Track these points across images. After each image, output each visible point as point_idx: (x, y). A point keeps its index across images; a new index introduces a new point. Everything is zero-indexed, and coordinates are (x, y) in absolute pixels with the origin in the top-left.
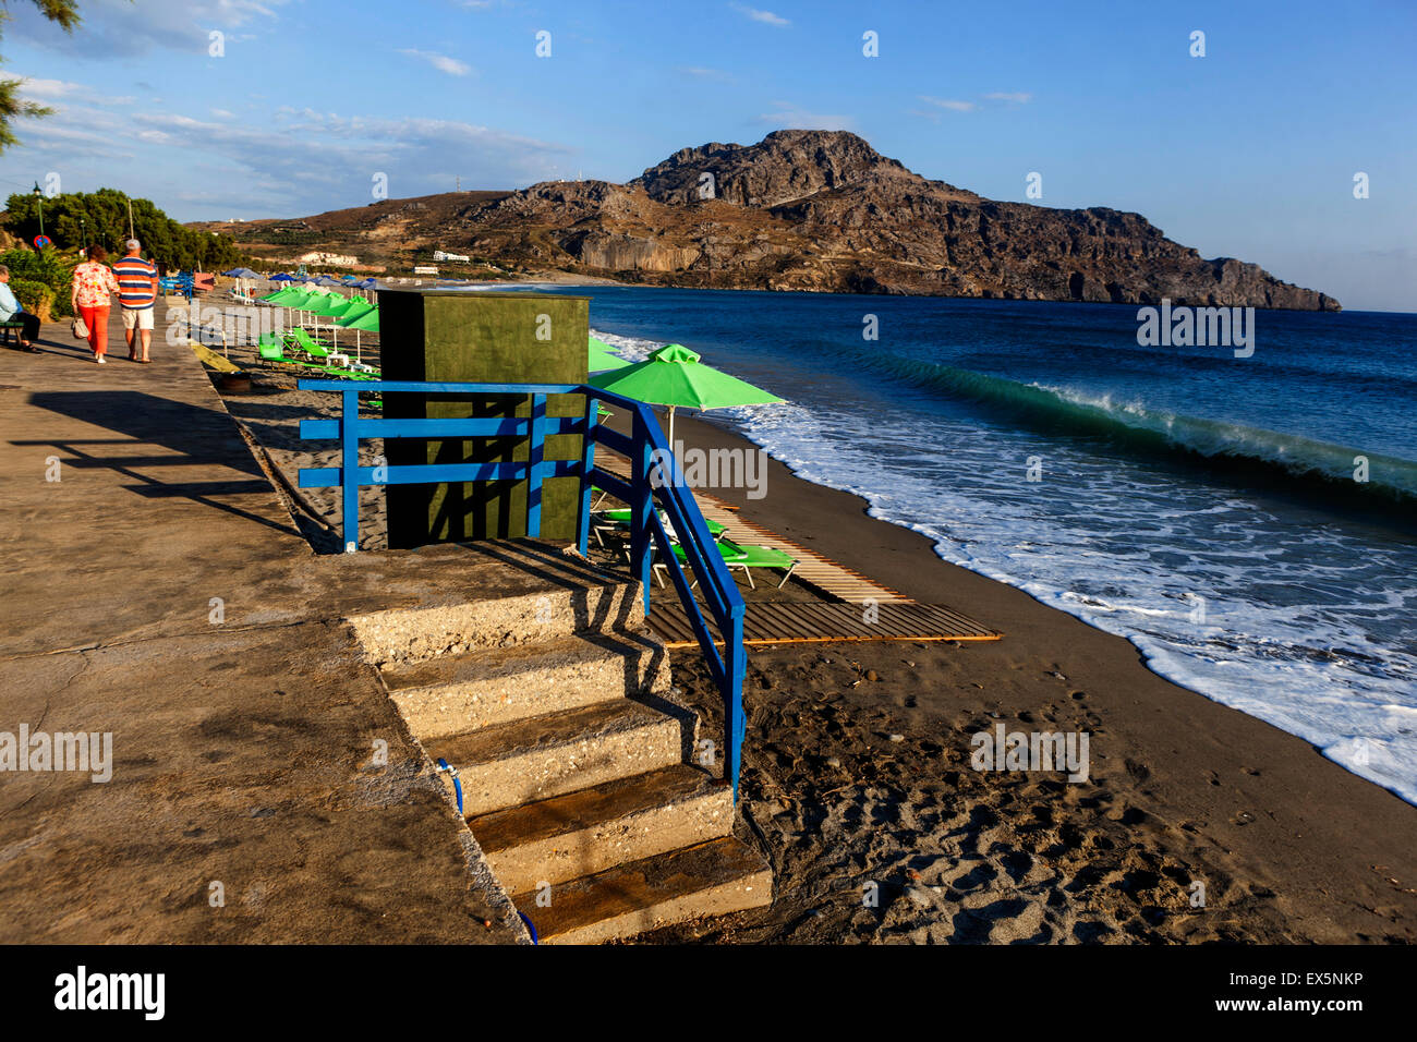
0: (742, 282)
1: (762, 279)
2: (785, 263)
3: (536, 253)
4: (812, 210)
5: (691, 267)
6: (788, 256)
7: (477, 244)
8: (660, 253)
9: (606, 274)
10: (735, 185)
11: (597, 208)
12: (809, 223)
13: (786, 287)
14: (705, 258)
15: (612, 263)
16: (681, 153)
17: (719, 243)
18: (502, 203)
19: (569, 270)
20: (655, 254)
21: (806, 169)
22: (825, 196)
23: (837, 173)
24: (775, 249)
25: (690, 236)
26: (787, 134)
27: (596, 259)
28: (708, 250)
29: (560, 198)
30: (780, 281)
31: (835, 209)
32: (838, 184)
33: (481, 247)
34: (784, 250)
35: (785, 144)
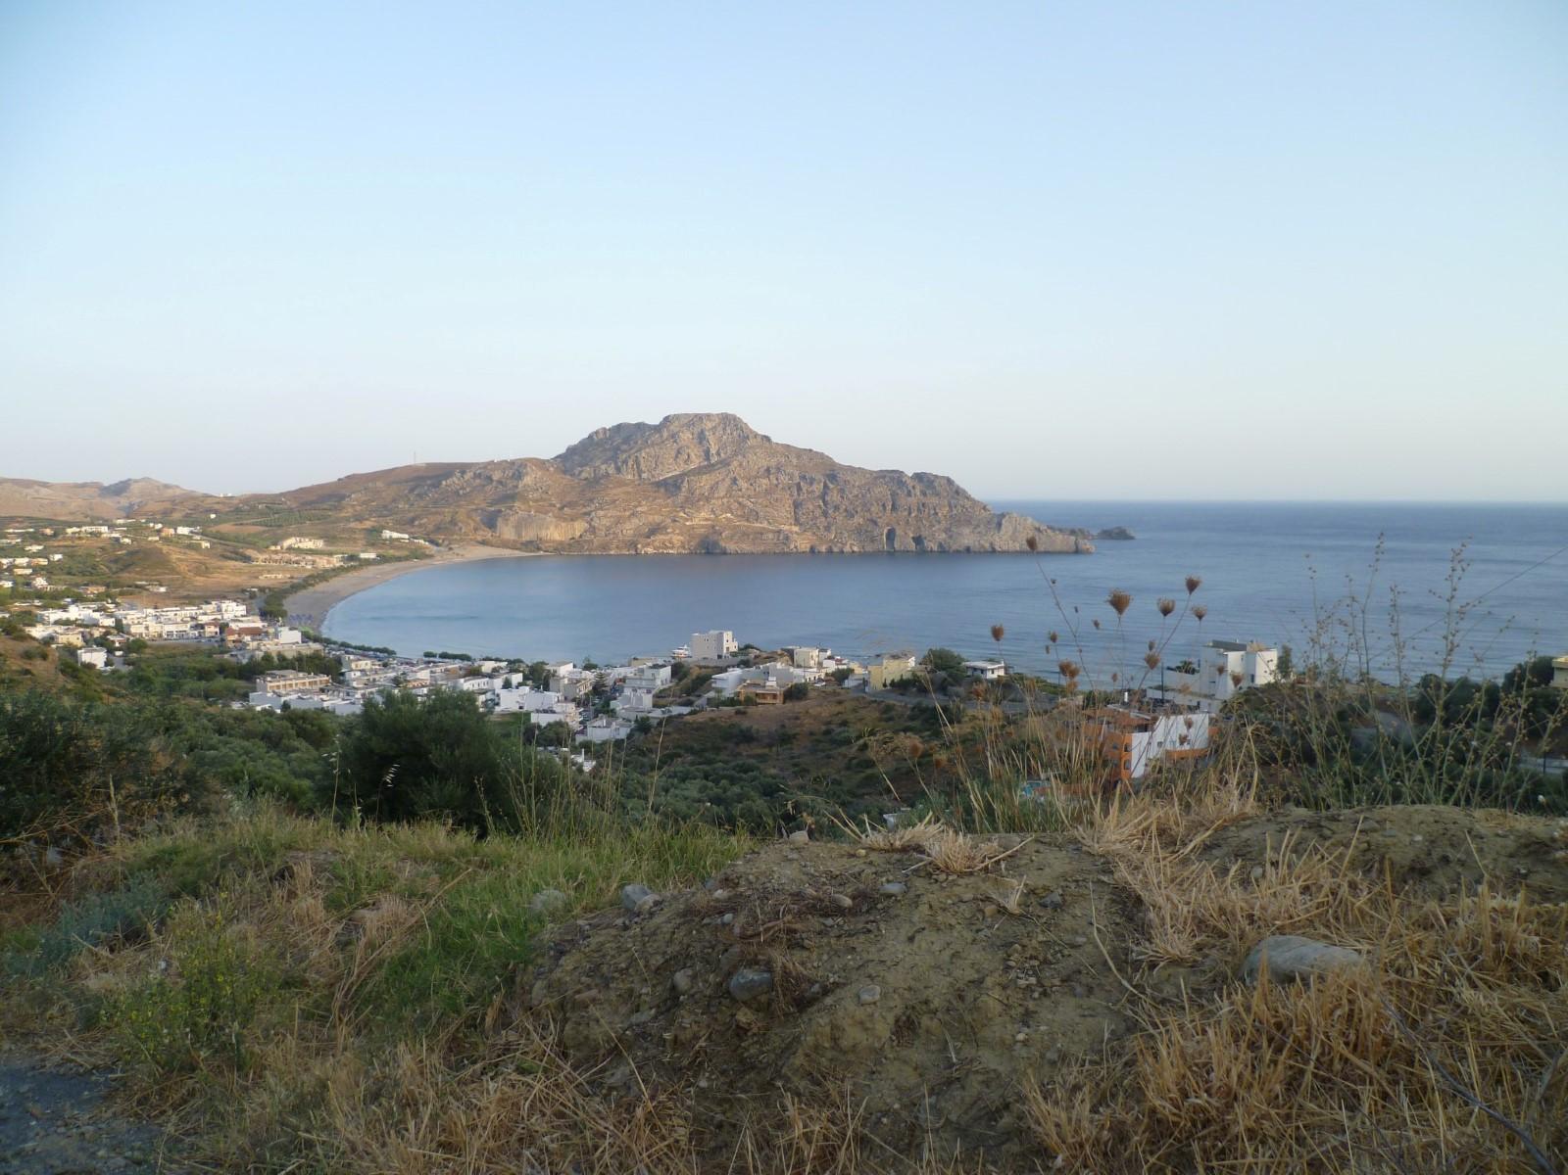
0: (617, 547)
1: (633, 545)
2: (654, 530)
3: (460, 529)
4: (685, 484)
5: (581, 536)
6: (659, 524)
7: (417, 523)
8: (556, 527)
9: (513, 545)
10: (630, 463)
11: (517, 487)
12: (681, 498)
13: (650, 550)
14: (593, 530)
15: (520, 536)
16: (597, 433)
17: (605, 516)
18: (444, 483)
19: (484, 543)
20: (552, 528)
21: (688, 447)
22: (699, 471)
23: (713, 451)
24: (650, 518)
25: (584, 510)
26: (677, 417)
27: (508, 532)
28: (596, 523)
29: (490, 479)
30: (648, 545)
31: (705, 482)
32: (715, 459)
33: (420, 526)
34: (657, 518)
35: (674, 428)
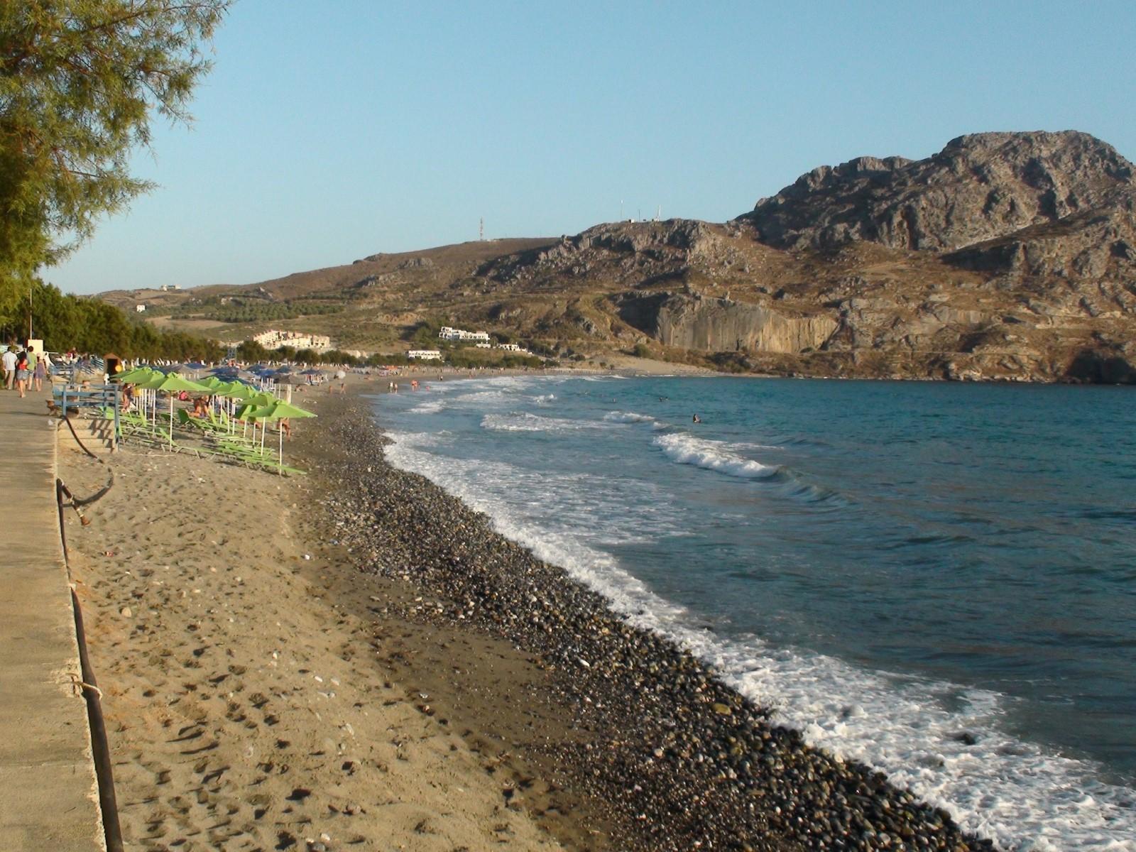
0: (905, 368)
1: (938, 363)
2: (973, 339)
3: (588, 328)
4: (1020, 253)
5: (824, 346)
6: (981, 326)
7: (503, 315)
8: (775, 325)
9: (692, 358)
10: (897, 219)
11: (684, 260)
12: (1016, 275)
13: (976, 375)
14: (845, 331)
15: (702, 343)
16: (813, 175)
17: (870, 309)
18: (543, 256)
19: (637, 352)
20: (768, 328)
21: (1011, 191)
22: (1039, 232)
23: (1062, 196)
24: (960, 316)
25: (824, 299)
26: (980, 139)
27: (677, 334)
28: (853, 319)
29: (627, 247)
30: (969, 365)
31: (1059, 252)
32: (1065, 212)
33: (508, 321)
34: (975, 317)
35: (977, 154)
